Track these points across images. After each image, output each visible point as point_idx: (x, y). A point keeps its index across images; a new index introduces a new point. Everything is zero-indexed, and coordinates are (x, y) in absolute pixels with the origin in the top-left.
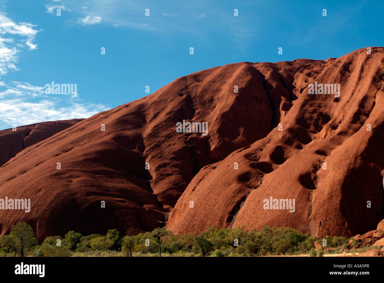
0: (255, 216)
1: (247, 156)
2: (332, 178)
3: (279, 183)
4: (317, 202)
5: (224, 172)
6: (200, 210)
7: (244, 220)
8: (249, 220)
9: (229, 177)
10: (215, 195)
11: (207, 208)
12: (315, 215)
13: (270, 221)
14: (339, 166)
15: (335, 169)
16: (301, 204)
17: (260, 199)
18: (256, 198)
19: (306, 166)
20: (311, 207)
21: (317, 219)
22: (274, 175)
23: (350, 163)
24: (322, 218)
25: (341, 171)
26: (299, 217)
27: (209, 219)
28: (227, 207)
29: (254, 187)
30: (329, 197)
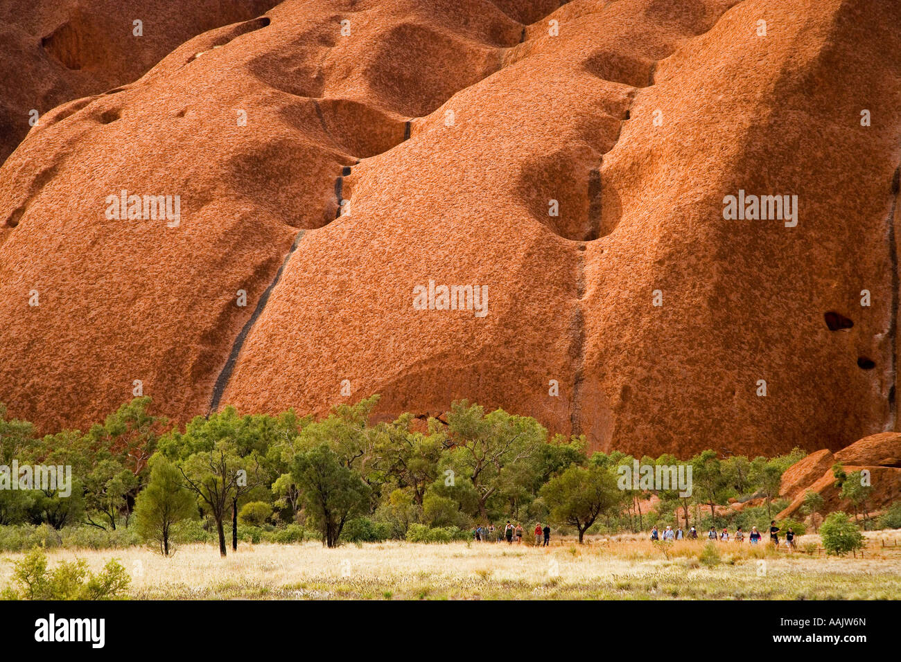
0: (325, 354)
1: (261, 67)
2: (674, 191)
3: (431, 207)
4: (608, 300)
5: (161, 140)
6: (57, 321)
7: (276, 372)
8: (302, 372)
9: (192, 170)
10: (127, 250)
11: (93, 313)
12: (601, 356)
13: (400, 381)
14: (702, 135)
15: (684, 152)
16: (535, 305)
17: (345, 277)
18: (326, 273)
19: (552, 130)
20: (580, 320)
21: (610, 374)
22: (403, 168)
23: (752, 127)
24: (631, 372)
25: (712, 159)
26: (531, 364)
27: (108, 365)
28: (190, 308)
29: (305, 219)
30: (661, 276)
